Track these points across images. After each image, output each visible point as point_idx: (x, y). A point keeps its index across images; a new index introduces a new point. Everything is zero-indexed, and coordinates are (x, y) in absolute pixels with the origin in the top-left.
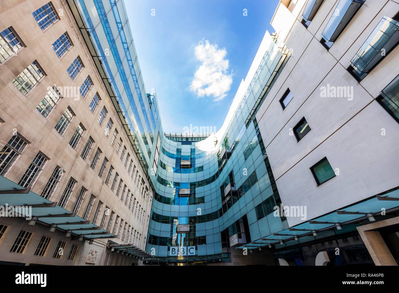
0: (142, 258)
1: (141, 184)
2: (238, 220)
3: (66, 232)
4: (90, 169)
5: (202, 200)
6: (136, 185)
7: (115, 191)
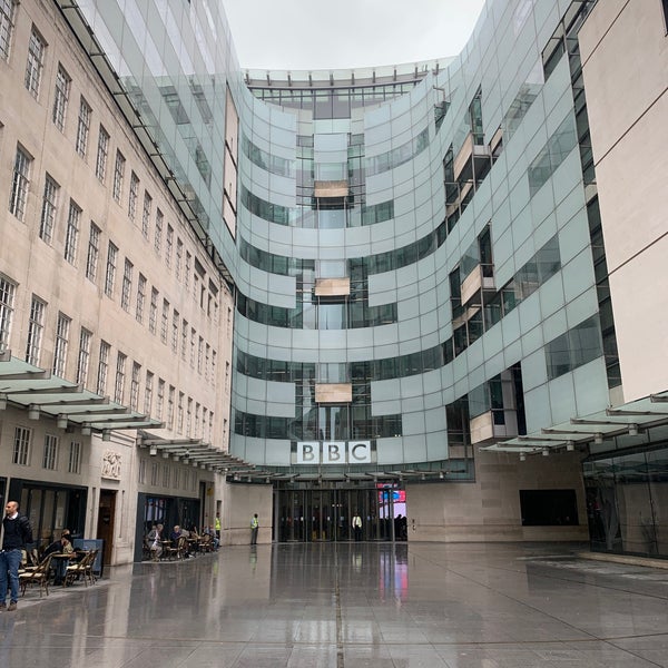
0: (222, 469)
1: (196, 278)
2: (499, 376)
3: (56, 418)
4: (65, 262)
5: (389, 314)
6: (182, 285)
7: (133, 311)
